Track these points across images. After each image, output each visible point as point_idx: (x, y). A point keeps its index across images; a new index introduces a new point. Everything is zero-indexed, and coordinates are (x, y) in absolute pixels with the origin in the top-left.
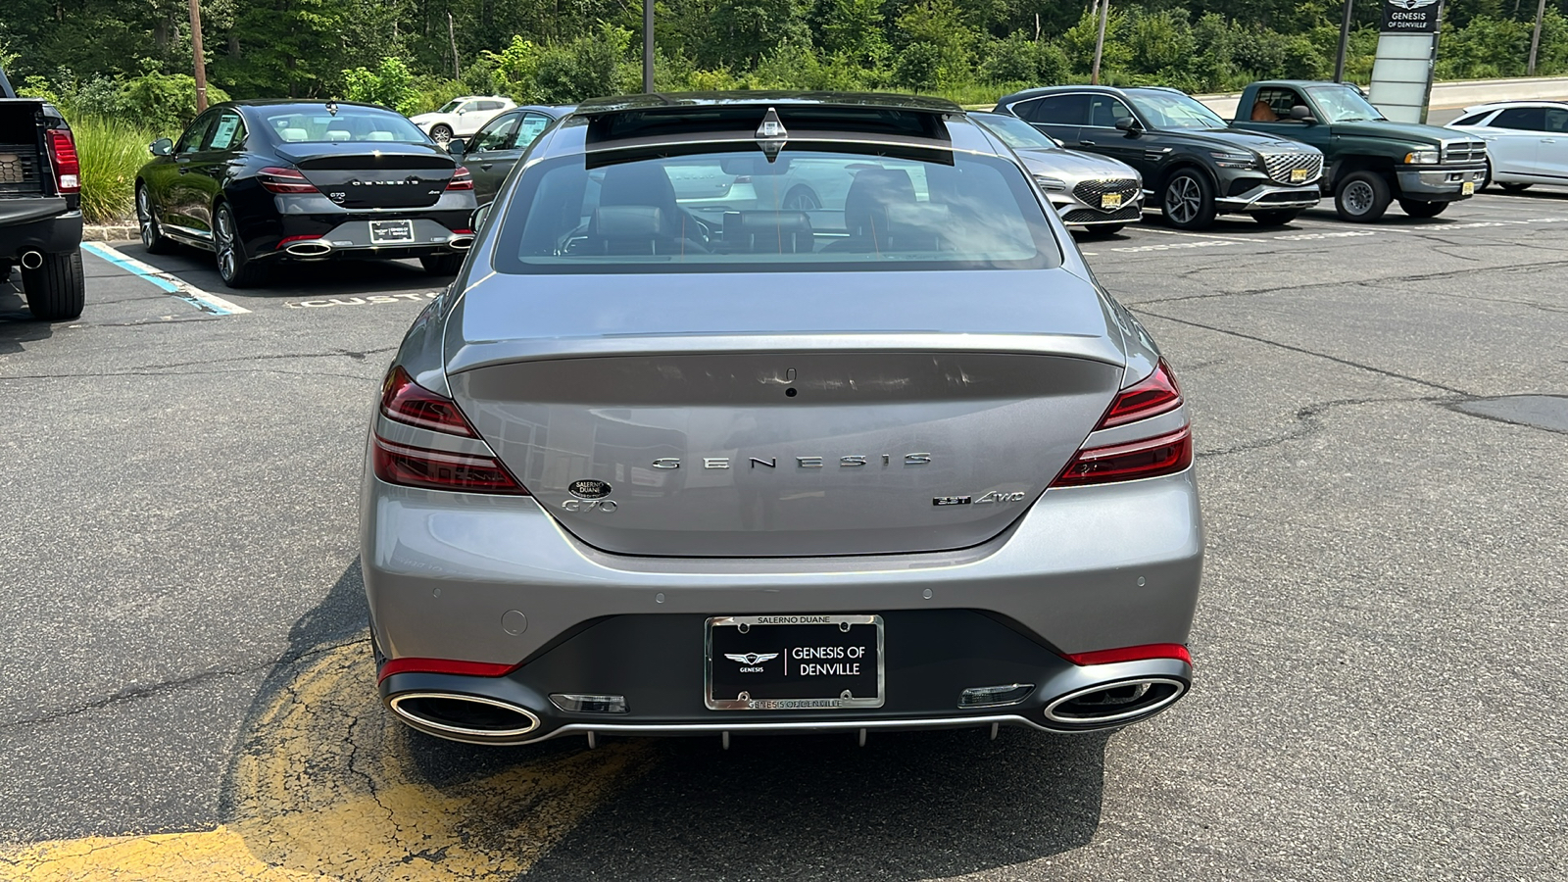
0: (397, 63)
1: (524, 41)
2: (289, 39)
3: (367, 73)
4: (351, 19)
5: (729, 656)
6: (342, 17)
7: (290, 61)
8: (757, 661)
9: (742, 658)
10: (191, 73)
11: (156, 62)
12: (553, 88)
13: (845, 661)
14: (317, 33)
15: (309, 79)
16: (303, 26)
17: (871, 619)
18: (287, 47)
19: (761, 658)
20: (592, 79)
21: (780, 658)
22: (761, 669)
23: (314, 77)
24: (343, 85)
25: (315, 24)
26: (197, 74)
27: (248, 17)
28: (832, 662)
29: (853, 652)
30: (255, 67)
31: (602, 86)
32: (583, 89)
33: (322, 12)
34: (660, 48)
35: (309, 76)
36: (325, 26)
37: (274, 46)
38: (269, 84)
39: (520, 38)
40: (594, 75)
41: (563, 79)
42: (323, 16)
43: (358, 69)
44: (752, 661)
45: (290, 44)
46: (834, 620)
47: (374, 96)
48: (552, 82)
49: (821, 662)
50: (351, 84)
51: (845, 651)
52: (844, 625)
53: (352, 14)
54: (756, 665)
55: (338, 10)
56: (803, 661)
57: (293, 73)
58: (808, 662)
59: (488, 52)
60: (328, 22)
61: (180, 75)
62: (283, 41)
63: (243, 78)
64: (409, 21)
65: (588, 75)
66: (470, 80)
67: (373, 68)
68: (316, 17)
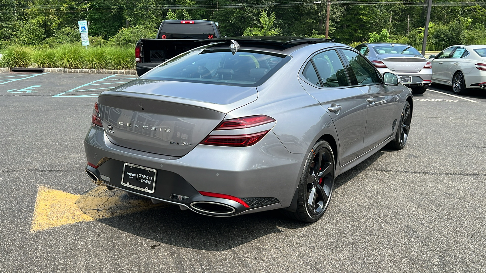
0: (386, 31)
1: (432, 23)
2: (357, 24)
3: (376, 34)
4: (376, 18)
5: (128, 173)
6: (373, 17)
7: (356, 31)
8: (132, 176)
9: (130, 174)
10: (324, 34)
11: (316, 31)
12: (438, 39)
13: (148, 180)
14: (364, 22)
15: (361, 36)
16: (361, 20)
17: (155, 171)
18: (355, 27)
19: (133, 175)
20: (453, 36)
21: (137, 175)
22: (133, 178)
23: (362, 35)
24: (369, 38)
25: (364, 19)
26: (326, 35)
27: (345, 18)
28: (146, 179)
29: (150, 178)
30: (346, 33)
31: (457, 38)
32: (449, 39)
33: (367, 16)
34: (484, 25)
35: (360, 35)
36: (367, 20)
37: (351, 27)
38: (348, 38)
39: (431, 23)
40: (454, 34)
41: (442, 36)
42: (367, 17)
43: (373, 33)
44: (131, 175)
45: (357, 26)
46: (147, 169)
47: (377, 41)
48: (438, 37)
49: (144, 179)
50: (371, 37)
51: (149, 177)
52: (149, 171)
53: (376, 16)
54: (132, 177)
55: (372, 15)
56: (140, 178)
57: (356, 34)
58: (141, 178)
59: (420, 27)
60: (368, 19)
61: (322, 35)
62: (355, 25)
63: (341, 36)
64: (398, 18)
65: (452, 34)
66: (409, 36)
67: (378, 33)
68: (365, 18)
